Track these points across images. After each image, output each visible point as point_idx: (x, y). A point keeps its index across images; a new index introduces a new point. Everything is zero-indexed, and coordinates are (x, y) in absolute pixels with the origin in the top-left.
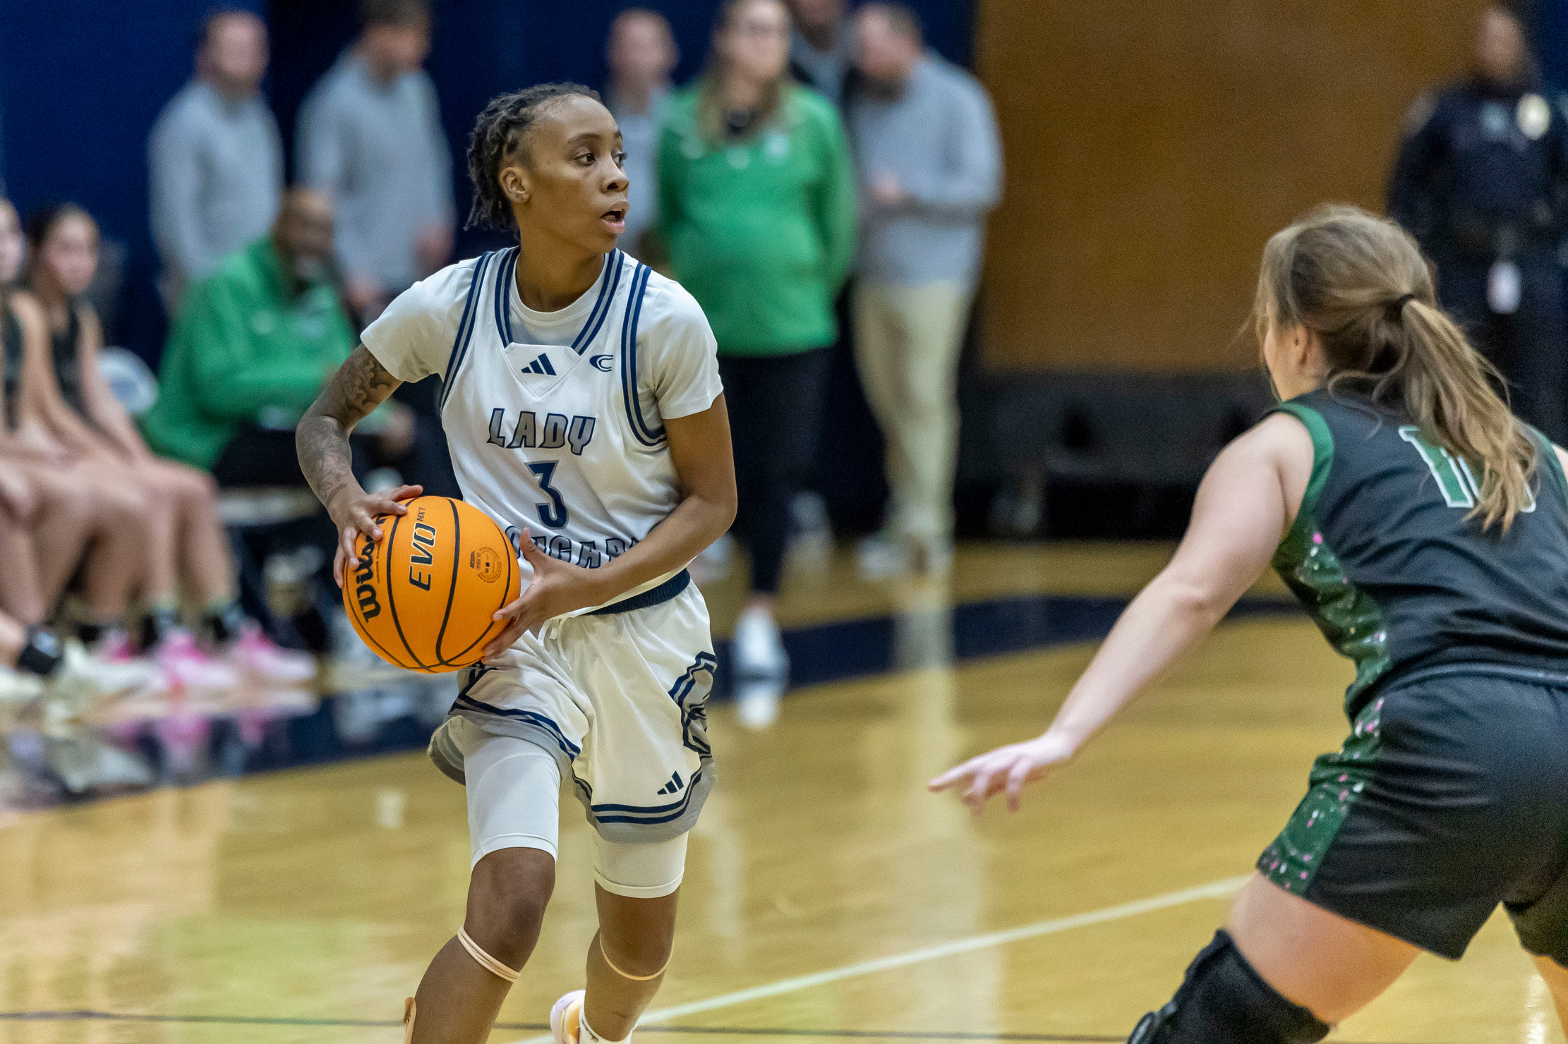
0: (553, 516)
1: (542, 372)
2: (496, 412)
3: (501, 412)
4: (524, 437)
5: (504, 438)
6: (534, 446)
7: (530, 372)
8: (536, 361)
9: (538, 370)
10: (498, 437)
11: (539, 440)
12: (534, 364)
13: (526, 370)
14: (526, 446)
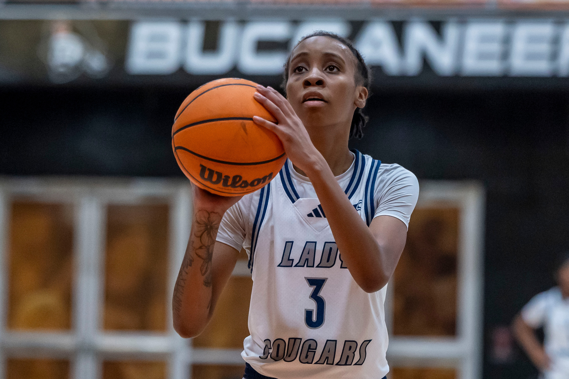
0: (314, 318)
1: (321, 217)
2: (287, 243)
3: (291, 243)
4: (307, 259)
5: (293, 260)
6: (313, 266)
7: (313, 216)
8: (316, 209)
9: (318, 215)
10: (289, 260)
11: (317, 262)
12: (315, 211)
13: (310, 215)
14: (307, 266)
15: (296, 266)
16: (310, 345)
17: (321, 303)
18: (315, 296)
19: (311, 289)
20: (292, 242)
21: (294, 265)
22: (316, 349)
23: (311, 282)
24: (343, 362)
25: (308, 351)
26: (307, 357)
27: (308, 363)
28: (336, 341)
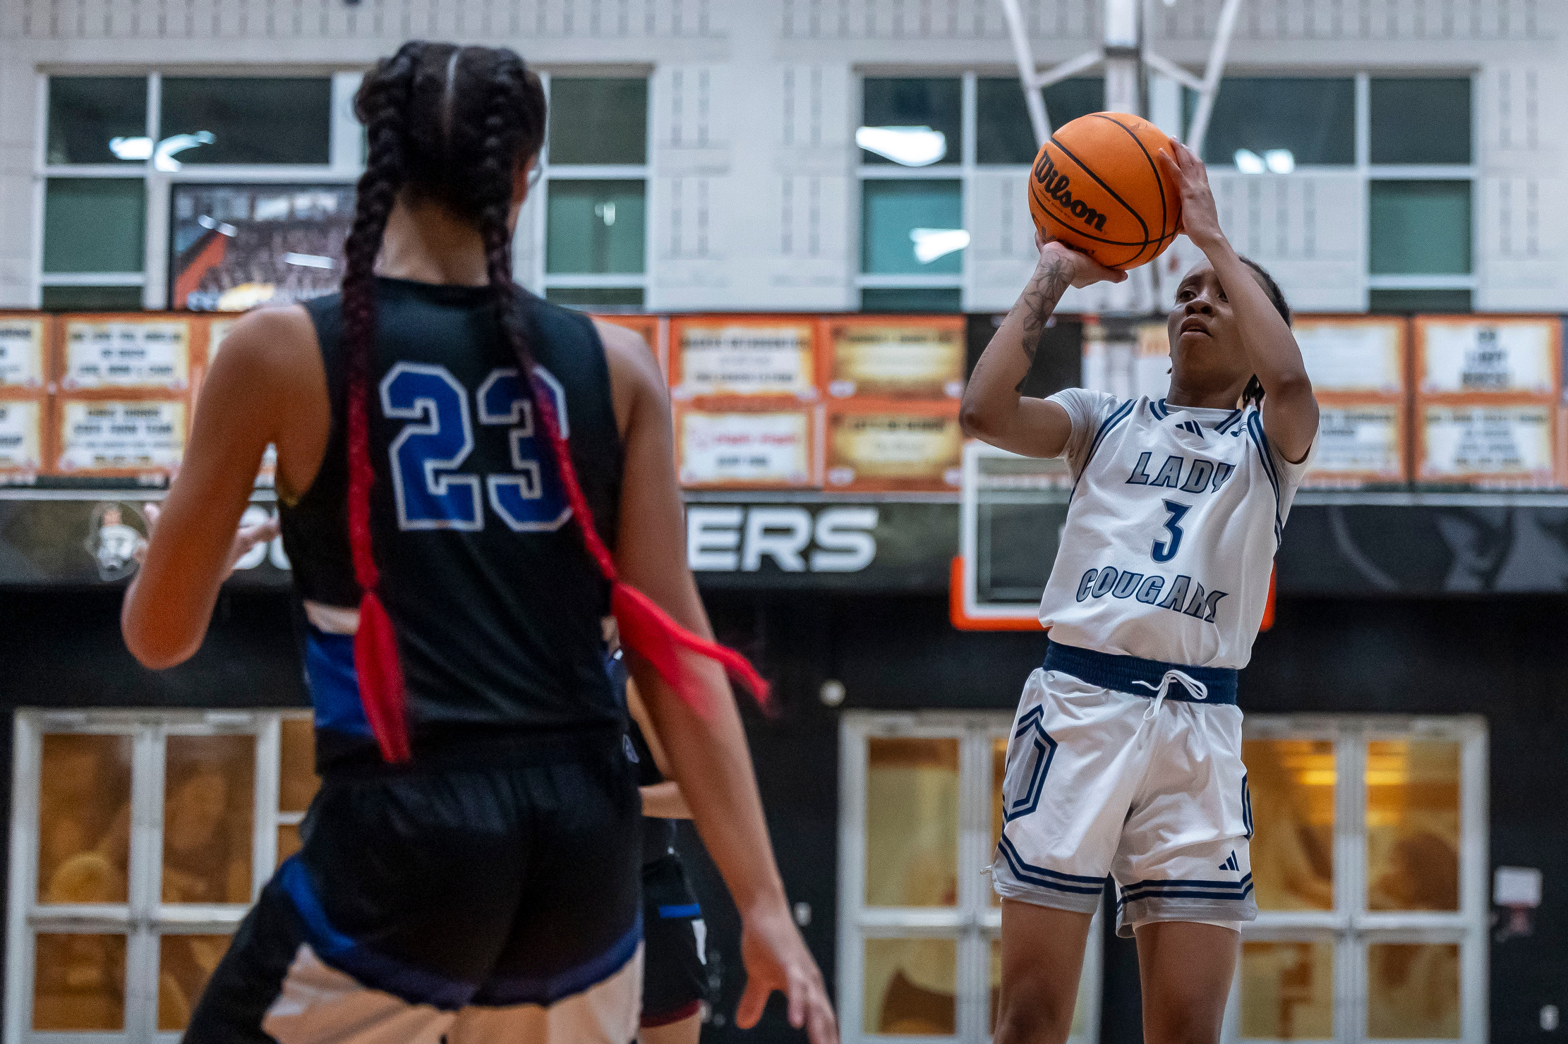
15: (1151, 484)
16: (1154, 582)
17: (1177, 534)
18: (1172, 525)
19: (1168, 516)
20: (1150, 453)
21: (1149, 481)
22: (1161, 587)
23: (1170, 506)
24: (1192, 611)
25: (1150, 588)
26: (1147, 594)
27: (1147, 602)
28: (1189, 578)
